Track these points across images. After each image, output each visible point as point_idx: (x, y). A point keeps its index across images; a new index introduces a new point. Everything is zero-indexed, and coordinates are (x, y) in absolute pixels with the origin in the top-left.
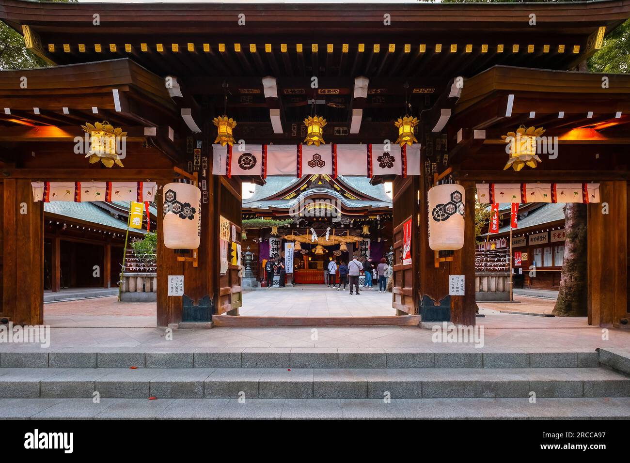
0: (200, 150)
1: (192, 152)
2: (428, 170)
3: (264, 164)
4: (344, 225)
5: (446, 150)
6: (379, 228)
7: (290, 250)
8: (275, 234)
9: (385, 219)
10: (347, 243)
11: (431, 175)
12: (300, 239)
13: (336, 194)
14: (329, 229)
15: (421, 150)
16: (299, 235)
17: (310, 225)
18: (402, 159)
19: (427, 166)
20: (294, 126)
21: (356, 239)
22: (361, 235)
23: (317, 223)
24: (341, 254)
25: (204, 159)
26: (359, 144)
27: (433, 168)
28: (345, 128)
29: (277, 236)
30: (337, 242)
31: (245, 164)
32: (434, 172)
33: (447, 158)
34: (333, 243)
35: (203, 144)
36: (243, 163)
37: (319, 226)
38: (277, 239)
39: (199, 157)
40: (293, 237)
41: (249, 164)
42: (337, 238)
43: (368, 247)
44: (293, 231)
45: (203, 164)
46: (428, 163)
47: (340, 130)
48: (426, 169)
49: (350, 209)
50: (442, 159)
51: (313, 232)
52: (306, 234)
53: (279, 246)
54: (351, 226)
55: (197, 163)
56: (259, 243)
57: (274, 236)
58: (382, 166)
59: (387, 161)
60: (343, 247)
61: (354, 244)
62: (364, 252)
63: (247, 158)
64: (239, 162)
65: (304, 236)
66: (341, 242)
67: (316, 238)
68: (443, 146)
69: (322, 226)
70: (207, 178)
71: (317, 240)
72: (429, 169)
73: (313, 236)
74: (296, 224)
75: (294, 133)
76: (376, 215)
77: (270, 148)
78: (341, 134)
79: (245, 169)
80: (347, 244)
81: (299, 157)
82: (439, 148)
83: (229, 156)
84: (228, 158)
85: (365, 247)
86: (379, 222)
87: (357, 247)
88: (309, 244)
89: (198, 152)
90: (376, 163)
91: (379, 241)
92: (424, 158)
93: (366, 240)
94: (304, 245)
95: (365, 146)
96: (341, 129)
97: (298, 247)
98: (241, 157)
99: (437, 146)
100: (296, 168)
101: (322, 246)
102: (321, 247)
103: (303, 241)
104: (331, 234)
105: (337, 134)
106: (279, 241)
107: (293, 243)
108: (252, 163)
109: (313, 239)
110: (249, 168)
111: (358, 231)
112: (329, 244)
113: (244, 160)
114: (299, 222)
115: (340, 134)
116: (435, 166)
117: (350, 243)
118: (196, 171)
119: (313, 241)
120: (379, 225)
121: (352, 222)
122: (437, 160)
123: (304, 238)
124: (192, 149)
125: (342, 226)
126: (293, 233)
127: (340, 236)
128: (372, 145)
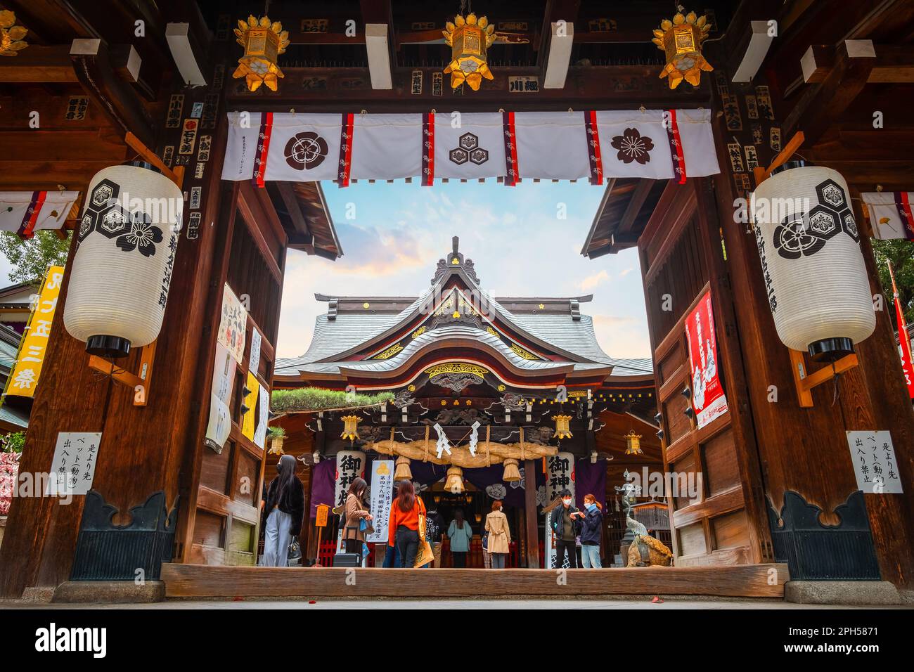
0: (197, 121)
1: (178, 126)
2: (736, 161)
3: (345, 155)
4: (513, 414)
5: (772, 118)
6: (590, 428)
7: (383, 478)
8: (352, 438)
9: (604, 405)
10: (519, 460)
11: (746, 171)
12: (406, 450)
13: (492, 340)
14: (476, 425)
15: (712, 122)
16: (407, 442)
17: (433, 416)
18: (670, 142)
19: (734, 154)
20: (418, 73)
21: (542, 451)
22: (552, 442)
23: (450, 412)
24: (504, 493)
25: (204, 139)
26: (567, 111)
27: (748, 157)
28: (532, 79)
29: (357, 446)
30: (495, 460)
31: (301, 156)
32: (753, 166)
33: (778, 135)
34: (488, 461)
35: (206, 111)
36: (295, 154)
37: (455, 419)
38: (355, 455)
39: (192, 135)
40: (391, 446)
41: (310, 156)
42: (496, 448)
43: (569, 474)
44: (393, 432)
45: (200, 151)
46: (734, 147)
47: (521, 82)
48: (732, 159)
49: (524, 375)
50: (766, 137)
51: (439, 433)
52: (423, 438)
53: (359, 472)
54: (529, 418)
55: (187, 148)
56: (313, 467)
57: (347, 445)
58: (625, 157)
59: (634, 147)
60: (512, 472)
61: (538, 462)
62: (559, 488)
63: (306, 144)
64: (288, 151)
65: (419, 443)
66: (505, 459)
67: (447, 447)
68: (763, 111)
69: (460, 419)
70: (203, 182)
71: (449, 453)
72: (740, 158)
73: (439, 443)
74: (399, 411)
75: (416, 88)
76: (585, 389)
77: (360, 121)
78: (524, 91)
79: (300, 167)
80: (521, 464)
81: (428, 139)
82: (754, 114)
83: (264, 137)
84: (261, 141)
85: (563, 475)
86: (590, 414)
87: (544, 471)
88: (429, 463)
89: (192, 125)
90: (609, 154)
91: (594, 460)
92: (722, 137)
93: (563, 456)
94: (417, 467)
95: (580, 116)
96: (524, 80)
97: (405, 472)
98: (292, 141)
99: (750, 111)
100: (419, 165)
101: (462, 468)
102: (457, 471)
103: (417, 455)
104: (481, 439)
105: (514, 91)
106: (359, 460)
107: (392, 462)
108: (316, 153)
109: (439, 450)
110: (310, 166)
111: (546, 430)
112: (477, 463)
113: (298, 149)
114: (409, 408)
115: (521, 89)
116: (754, 152)
117: (527, 461)
118: (180, 165)
119: (439, 456)
120: (592, 421)
121: (529, 409)
122: (756, 141)
123: (419, 448)
124: (179, 119)
125: (508, 419)
126: (392, 437)
127: (505, 443)
128: (597, 112)
